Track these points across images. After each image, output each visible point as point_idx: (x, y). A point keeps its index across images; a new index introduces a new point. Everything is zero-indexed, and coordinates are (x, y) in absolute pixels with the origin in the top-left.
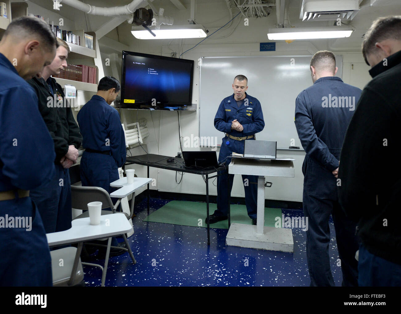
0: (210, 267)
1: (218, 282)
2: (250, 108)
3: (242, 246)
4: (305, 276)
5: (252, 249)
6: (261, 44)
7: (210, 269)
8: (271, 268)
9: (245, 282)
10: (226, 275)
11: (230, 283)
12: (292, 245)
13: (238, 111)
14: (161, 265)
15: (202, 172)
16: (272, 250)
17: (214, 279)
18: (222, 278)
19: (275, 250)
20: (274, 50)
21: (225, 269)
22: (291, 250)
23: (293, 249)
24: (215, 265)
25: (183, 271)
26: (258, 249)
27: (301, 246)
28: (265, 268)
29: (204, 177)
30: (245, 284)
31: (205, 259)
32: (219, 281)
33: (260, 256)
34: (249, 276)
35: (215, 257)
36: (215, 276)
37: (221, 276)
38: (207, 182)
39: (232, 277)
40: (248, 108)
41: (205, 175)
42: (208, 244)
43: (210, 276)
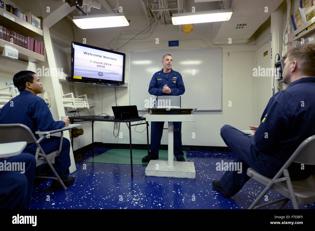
0: (130, 193)
1: (134, 205)
2: (175, 78)
3: (157, 176)
4: (206, 196)
5: (165, 177)
6: (169, 42)
7: (130, 194)
8: (179, 191)
9: (158, 204)
10: (142, 199)
11: (144, 206)
12: (194, 173)
13: (167, 80)
14: (90, 193)
15: (126, 120)
16: (179, 178)
17: (132, 203)
18: (138, 202)
19: (182, 177)
20: (178, 45)
21: (142, 194)
22: (194, 177)
23: (195, 175)
24: (134, 191)
25: (106, 198)
26: (170, 177)
27: (201, 173)
28: (174, 192)
29: (127, 124)
30: (157, 205)
31: (127, 187)
32: (136, 204)
33: (171, 183)
34: (161, 198)
35: (135, 184)
36: (133, 200)
37: (138, 200)
38: (130, 128)
39: (147, 200)
40: (174, 78)
41: (129, 123)
42: (132, 175)
43: (128, 200)
